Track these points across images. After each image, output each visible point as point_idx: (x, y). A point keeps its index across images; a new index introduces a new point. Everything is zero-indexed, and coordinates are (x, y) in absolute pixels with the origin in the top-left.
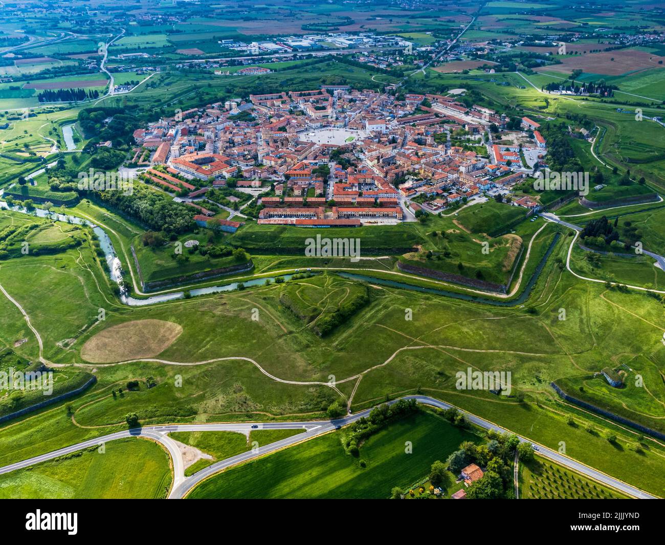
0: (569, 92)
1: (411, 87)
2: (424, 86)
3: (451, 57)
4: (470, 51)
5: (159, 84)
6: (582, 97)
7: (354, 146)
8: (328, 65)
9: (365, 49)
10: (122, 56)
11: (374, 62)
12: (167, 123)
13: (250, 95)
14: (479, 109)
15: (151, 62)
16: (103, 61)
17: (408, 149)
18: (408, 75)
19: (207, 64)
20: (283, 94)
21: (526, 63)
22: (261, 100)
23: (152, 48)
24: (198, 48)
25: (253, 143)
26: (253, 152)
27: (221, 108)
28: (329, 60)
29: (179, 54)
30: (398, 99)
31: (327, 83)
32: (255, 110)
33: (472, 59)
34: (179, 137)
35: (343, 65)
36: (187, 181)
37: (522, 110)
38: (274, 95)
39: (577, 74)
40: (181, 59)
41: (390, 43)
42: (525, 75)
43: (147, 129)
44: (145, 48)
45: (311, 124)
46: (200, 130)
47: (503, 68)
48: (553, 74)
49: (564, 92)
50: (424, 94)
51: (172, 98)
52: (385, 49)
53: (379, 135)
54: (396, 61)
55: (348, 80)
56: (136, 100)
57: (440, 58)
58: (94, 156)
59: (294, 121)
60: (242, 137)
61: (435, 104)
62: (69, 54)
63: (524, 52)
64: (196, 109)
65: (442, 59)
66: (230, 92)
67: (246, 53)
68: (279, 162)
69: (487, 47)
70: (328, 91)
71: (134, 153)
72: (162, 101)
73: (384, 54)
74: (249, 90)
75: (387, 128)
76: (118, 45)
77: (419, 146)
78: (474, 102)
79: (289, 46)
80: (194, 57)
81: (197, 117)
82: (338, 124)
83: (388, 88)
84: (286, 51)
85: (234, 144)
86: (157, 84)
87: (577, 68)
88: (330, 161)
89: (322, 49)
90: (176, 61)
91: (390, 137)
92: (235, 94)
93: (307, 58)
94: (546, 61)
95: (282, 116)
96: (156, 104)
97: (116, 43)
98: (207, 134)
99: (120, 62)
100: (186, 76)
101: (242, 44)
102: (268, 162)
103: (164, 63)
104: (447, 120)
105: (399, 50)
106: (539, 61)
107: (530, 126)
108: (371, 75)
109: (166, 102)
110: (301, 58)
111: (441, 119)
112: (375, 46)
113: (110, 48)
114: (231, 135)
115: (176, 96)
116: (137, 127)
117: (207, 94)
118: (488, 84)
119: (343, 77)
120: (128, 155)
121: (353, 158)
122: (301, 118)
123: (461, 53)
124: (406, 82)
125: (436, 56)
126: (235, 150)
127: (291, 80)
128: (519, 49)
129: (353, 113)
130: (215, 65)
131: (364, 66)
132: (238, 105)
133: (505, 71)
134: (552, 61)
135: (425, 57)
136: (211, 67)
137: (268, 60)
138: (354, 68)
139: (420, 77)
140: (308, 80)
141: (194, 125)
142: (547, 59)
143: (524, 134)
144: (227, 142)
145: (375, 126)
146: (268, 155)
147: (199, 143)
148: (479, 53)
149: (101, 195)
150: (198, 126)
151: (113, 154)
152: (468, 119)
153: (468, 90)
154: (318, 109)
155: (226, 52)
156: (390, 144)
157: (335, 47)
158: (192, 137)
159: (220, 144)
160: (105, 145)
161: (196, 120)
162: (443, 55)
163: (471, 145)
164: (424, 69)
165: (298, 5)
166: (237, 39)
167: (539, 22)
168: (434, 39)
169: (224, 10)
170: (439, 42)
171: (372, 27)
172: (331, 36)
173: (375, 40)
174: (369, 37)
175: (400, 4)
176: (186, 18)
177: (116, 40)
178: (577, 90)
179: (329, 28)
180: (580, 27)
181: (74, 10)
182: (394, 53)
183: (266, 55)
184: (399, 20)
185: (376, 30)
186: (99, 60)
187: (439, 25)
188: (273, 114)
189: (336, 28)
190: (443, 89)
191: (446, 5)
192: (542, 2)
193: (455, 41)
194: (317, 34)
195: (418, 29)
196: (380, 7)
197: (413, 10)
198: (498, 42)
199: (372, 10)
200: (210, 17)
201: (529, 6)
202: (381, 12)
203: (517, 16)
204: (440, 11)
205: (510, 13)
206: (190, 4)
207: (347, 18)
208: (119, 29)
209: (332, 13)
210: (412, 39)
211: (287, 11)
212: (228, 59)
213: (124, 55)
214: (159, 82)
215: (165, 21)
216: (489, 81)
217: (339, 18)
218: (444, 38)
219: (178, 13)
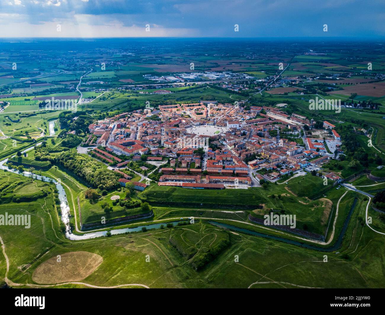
0: (351, 106)
1: (254, 102)
2: (261, 101)
3: (277, 85)
4: (288, 82)
6: (360, 110)
7: (220, 137)
8: (205, 89)
9: (226, 81)
10: (89, 83)
11: (231, 88)
12: (109, 121)
13: (159, 106)
14: (296, 115)
15: (104, 86)
16: (78, 85)
17: (253, 139)
18: (252, 96)
19: (135, 87)
20: (178, 105)
21: (322, 89)
22: (165, 108)
23: (106, 78)
24: (132, 79)
25: (159, 134)
26: (158, 139)
27: (142, 112)
28: (205, 86)
29: (120, 82)
30: (246, 109)
31: (204, 99)
32: (161, 114)
33: (289, 87)
34: (115, 129)
35: (213, 89)
36: (117, 156)
37: (322, 117)
38: (173, 106)
39: (354, 96)
40: (121, 85)
41: (241, 77)
42: (322, 96)
43: (97, 124)
44: (102, 78)
45: (194, 123)
46: (128, 125)
47: (309, 92)
48: (340, 95)
49: (347, 106)
50: (262, 106)
51: (114, 107)
52: (238, 80)
53: (235, 130)
54: (244, 88)
55: (216, 98)
56: (93, 107)
58: (64, 140)
59: (184, 121)
60: (153, 130)
61: (269, 112)
62: (61, 81)
63: (320, 83)
64: (127, 113)
65: (271, 86)
67: (158, 82)
68: (174, 145)
69: (297, 80)
70: (204, 104)
71: (87, 139)
72: (108, 108)
73: (237, 83)
74: (159, 103)
75: (240, 126)
76: (88, 77)
77: (260, 138)
78: (293, 111)
79: (183, 79)
80: (128, 84)
81: (127, 117)
82: (210, 123)
83: (240, 102)
84: (181, 81)
85: (147, 134)
87: (354, 92)
89: (201, 80)
90: (118, 86)
91: (242, 132)
92: (150, 105)
93: (193, 85)
94: (334, 88)
95: (177, 118)
96: (104, 109)
97: (86, 76)
98: (132, 127)
99: (87, 86)
100: (123, 94)
101: (156, 77)
102: (167, 145)
103: (111, 87)
104: (276, 122)
105: (246, 81)
106: (330, 88)
107: (329, 126)
108: (229, 95)
109: (110, 108)
110: (189, 85)
111: (273, 122)
112: (232, 79)
113: (83, 78)
114: (146, 129)
115: (116, 105)
116: (91, 122)
117: (134, 104)
118: (300, 101)
119: (213, 96)
120: (84, 139)
121: (219, 144)
122: (189, 119)
123: (282, 83)
124: (251, 99)
125: (268, 84)
126: (148, 138)
127: (183, 97)
128: (317, 81)
129: (219, 117)
130: (140, 89)
131: (226, 90)
132: (152, 111)
133: (310, 93)
134: (337, 88)
135: (261, 85)
136: (138, 89)
137: (170, 86)
138: (220, 91)
139: (259, 96)
140: (193, 97)
141: (125, 122)
142: (334, 87)
143: (326, 132)
144: (143, 133)
145: (232, 125)
146: (167, 141)
147: (127, 133)
148: (293, 83)
149: (64, 164)
150: (127, 123)
151: (75, 139)
152: (290, 121)
153: (288, 104)
154: (198, 114)
155: (147, 82)
156: (242, 136)
157: (209, 80)
158: (123, 130)
159: (138, 134)
160: (71, 133)
161: (126, 119)
162: (272, 84)
163: (293, 137)
164: (261, 92)
165: (188, 57)
166: (154, 74)
167: (327, 66)
168: (266, 75)
169: (147, 59)
170: (269, 77)
171: (230, 68)
172: (207, 73)
173: (232, 76)
174: (228, 74)
175: (246, 56)
176: (126, 63)
177: (88, 74)
178: (355, 105)
179: (205, 69)
180: (351, 69)
181: (67, 59)
182: (243, 83)
183: (169, 83)
184: (246, 65)
185: (232, 70)
186: (76, 85)
187: (269, 67)
188: (171, 117)
189: (209, 69)
190: (273, 104)
191: (272, 57)
192: (328, 56)
193: (278, 77)
194: (199, 72)
195: (256, 70)
196: (235, 58)
197: (253, 60)
198: (304, 77)
199: (230, 60)
200: (140, 63)
201: (320, 58)
202: (236, 61)
203: (313, 63)
204: (269, 60)
205: (309, 62)
206: (129, 56)
207: (216, 64)
208: (90, 69)
209: (207, 61)
210: (253, 75)
211: (182, 60)
212: (147, 85)
213: (90, 82)
214: (107, 97)
215: (115, 64)
216: (300, 99)
217: (211, 63)
218: (272, 75)
219: (122, 60)
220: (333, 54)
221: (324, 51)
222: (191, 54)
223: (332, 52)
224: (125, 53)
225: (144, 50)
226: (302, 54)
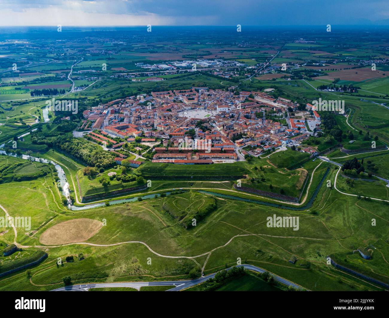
0: (333, 90)
1: (243, 88)
2: (250, 87)
3: (266, 72)
4: (277, 68)
5: (100, 86)
6: (341, 93)
7: (210, 119)
8: (196, 76)
9: (218, 68)
10: (80, 72)
11: (222, 74)
12: (103, 107)
13: (152, 92)
14: (282, 99)
16: (70, 74)
17: (241, 121)
18: (242, 82)
19: (128, 76)
20: (170, 92)
21: (308, 75)
22: (158, 95)
23: (98, 67)
24: (124, 67)
25: (152, 118)
26: (151, 123)
27: (135, 99)
28: (197, 73)
29: (112, 70)
30: (235, 94)
31: (195, 86)
32: (154, 100)
33: (278, 73)
34: (109, 115)
35: (205, 76)
36: (112, 139)
37: (306, 100)
38: (165, 92)
39: (337, 81)
40: (113, 73)
41: (232, 65)
42: (308, 81)
43: (91, 110)
44: (94, 67)
45: (186, 108)
46: (122, 111)
47: (295, 78)
48: (324, 80)
49: (330, 90)
50: (250, 91)
51: (107, 94)
52: (229, 68)
53: (224, 113)
54: (235, 74)
55: (207, 84)
56: (86, 95)
57: (259, 72)
58: (59, 125)
59: (176, 106)
60: (146, 115)
61: (257, 97)
62: (51, 70)
63: (307, 69)
64: (120, 99)
65: (261, 73)
66: (140, 91)
67: (150, 70)
68: (166, 128)
70: (196, 90)
71: (83, 124)
72: (101, 95)
73: (228, 70)
74: (151, 90)
75: (229, 110)
76: (79, 66)
77: (247, 119)
78: (279, 95)
79: (175, 66)
80: (120, 72)
81: (120, 104)
82: (201, 108)
83: (230, 88)
84: (173, 69)
85: (141, 119)
86: (99, 86)
87: (337, 77)
88: (196, 128)
90: (110, 74)
91: (231, 114)
92: (143, 92)
93: (184, 73)
94: (319, 74)
95: (169, 103)
96: (97, 97)
97: (77, 65)
98: (125, 113)
99: (79, 75)
100: (116, 82)
101: (148, 65)
102: (160, 128)
103: (104, 75)
104: (263, 105)
105: (236, 68)
106: (315, 74)
107: (311, 108)
108: (220, 81)
109: (103, 96)
110: (181, 72)
111: (260, 105)
112: (223, 66)
113: (74, 67)
114: (139, 113)
115: (109, 92)
116: (85, 109)
117: (127, 91)
118: (287, 86)
119: (205, 83)
120: (79, 124)
121: (209, 126)
122: (180, 104)
123: (271, 70)
124: (240, 85)
125: (257, 71)
126: (141, 122)
127: (175, 84)
128: (304, 67)
129: (209, 102)
130: (132, 76)
131: (217, 77)
132: (144, 97)
133: (296, 79)
134: (322, 74)
135: (251, 72)
136: (130, 77)
137: (162, 74)
138: (211, 78)
139: (248, 82)
140: (185, 84)
141: (118, 108)
142: (320, 73)
143: (308, 113)
144: (137, 117)
145: (222, 109)
146: (160, 124)
147: (121, 118)
149: (61, 146)
150: (121, 109)
152: (276, 105)
153: (275, 89)
154: (189, 99)
155: (139, 70)
156: (230, 118)
157: (201, 67)
158: (117, 115)
159: (132, 119)
160: (66, 119)
161: (120, 105)
162: (261, 71)
163: (277, 118)
164: (251, 78)
165: (180, 45)
166: (145, 62)
167: (315, 54)
168: (256, 62)
169: (139, 48)
170: (259, 64)
171: (222, 56)
172: (199, 61)
173: (223, 63)
174: (220, 61)
175: (238, 44)
176: (118, 52)
177: (78, 63)
178: (337, 89)
179: (197, 57)
180: (338, 56)
181: (56, 48)
182: (233, 70)
183: (162, 71)
184: (237, 52)
185: (224, 58)
186: (67, 74)
187: (259, 55)
188: (164, 102)
189: (201, 57)
190: (261, 89)
191: (263, 45)
192: (317, 43)
193: (268, 64)
194: (191, 60)
195: (247, 57)
196: (227, 46)
197: (244, 48)
198: (292, 64)
199: (222, 48)
200: (131, 51)
201: (309, 46)
202: (227, 49)
203: (303, 51)
204: (260, 48)
205: (299, 49)
206: (121, 44)
207: (208, 52)
208: (80, 58)
209: (199, 49)
210: (244, 62)
211: (174, 48)
212: (140, 73)
213: (82, 71)
214: (100, 85)
215: (106, 53)
216: (287, 84)
217: (203, 51)
218: (262, 62)
219: (113, 49)
220: (322, 42)
221: (314, 39)
222: (183, 42)
223: (321, 40)
224: (116, 42)
225: (136, 39)
226: (292, 43)
